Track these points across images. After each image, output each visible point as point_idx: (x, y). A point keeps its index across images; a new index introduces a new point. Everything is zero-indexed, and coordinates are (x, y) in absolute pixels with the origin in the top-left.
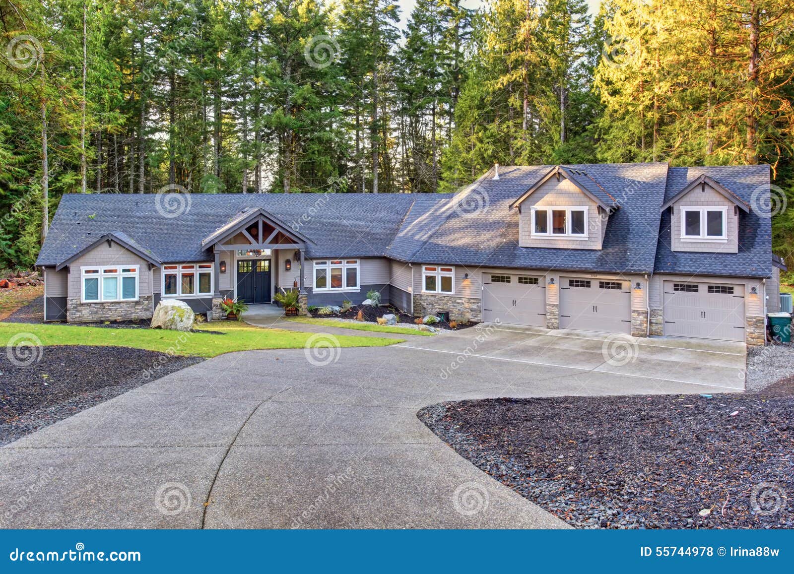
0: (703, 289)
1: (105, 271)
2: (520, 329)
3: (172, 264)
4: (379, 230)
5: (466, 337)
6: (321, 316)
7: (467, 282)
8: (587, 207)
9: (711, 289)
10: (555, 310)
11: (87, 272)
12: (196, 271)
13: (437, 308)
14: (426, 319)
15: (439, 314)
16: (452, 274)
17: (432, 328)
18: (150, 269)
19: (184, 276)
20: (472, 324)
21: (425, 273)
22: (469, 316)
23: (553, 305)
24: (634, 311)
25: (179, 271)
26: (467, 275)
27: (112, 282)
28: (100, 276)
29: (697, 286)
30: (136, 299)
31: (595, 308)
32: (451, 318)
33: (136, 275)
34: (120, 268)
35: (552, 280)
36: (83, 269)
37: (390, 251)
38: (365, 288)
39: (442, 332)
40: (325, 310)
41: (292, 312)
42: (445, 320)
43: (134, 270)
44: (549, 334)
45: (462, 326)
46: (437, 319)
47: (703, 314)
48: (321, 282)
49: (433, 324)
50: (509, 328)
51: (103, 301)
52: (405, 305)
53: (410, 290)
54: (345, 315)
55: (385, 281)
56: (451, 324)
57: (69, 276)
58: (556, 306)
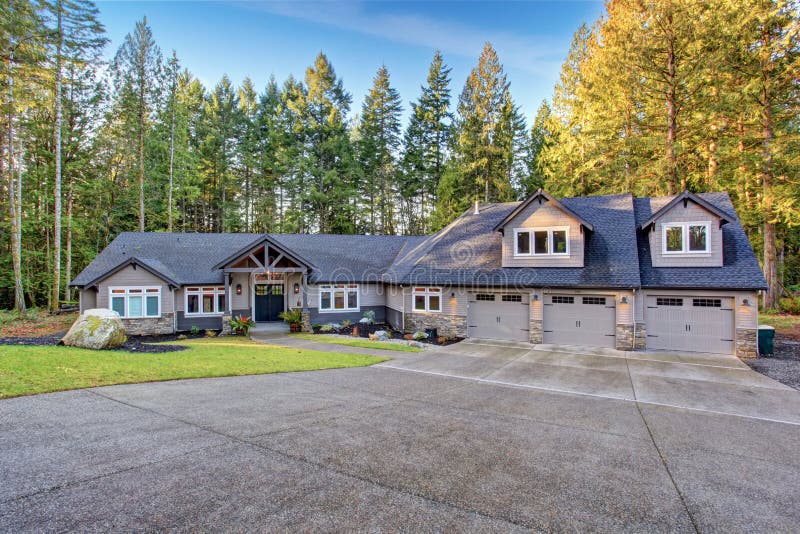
0: (688, 303)
1: (131, 291)
2: (505, 344)
3: (193, 286)
4: (377, 261)
5: (456, 353)
6: (322, 332)
7: (454, 301)
8: (568, 227)
9: (696, 303)
10: (539, 326)
11: (113, 291)
12: (216, 293)
13: (426, 325)
14: (415, 336)
15: (427, 331)
16: (439, 294)
17: (421, 344)
18: (170, 290)
19: (205, 297)
20: (459, 340)
21: (415, 293)
22: (456, 332)
23: (538, 321)
24: (619, 325)
25: (200, 293)
26: (453, 295)
27: (137, 301)
28: (127, 295)
29: (681, 300)
30: (159, 316)
31: (578, 324)
32: (439, 334)
33: (158, 294)
34: (144, 289)
35: (536, 297)
36: (111, 289)
37: (385, 277)
38: (364, 309)
39: (431, 348)
40: (326, 327)
41: (296, 328)
42: (433, 336)
43: (157, 291)
44: (535, 348)
45: (450, 341)
46: (426, 335)
47: (688, 328)
48: (326, 303)
49: (422, 339)
50: (495, 343)
51: (129, 317)
52: (397, 323)
53: (402, 309)
54: (343, 332)
55: (380, 303)
56: (440, 340)
57: (98, 295)
58: (540, 322)
